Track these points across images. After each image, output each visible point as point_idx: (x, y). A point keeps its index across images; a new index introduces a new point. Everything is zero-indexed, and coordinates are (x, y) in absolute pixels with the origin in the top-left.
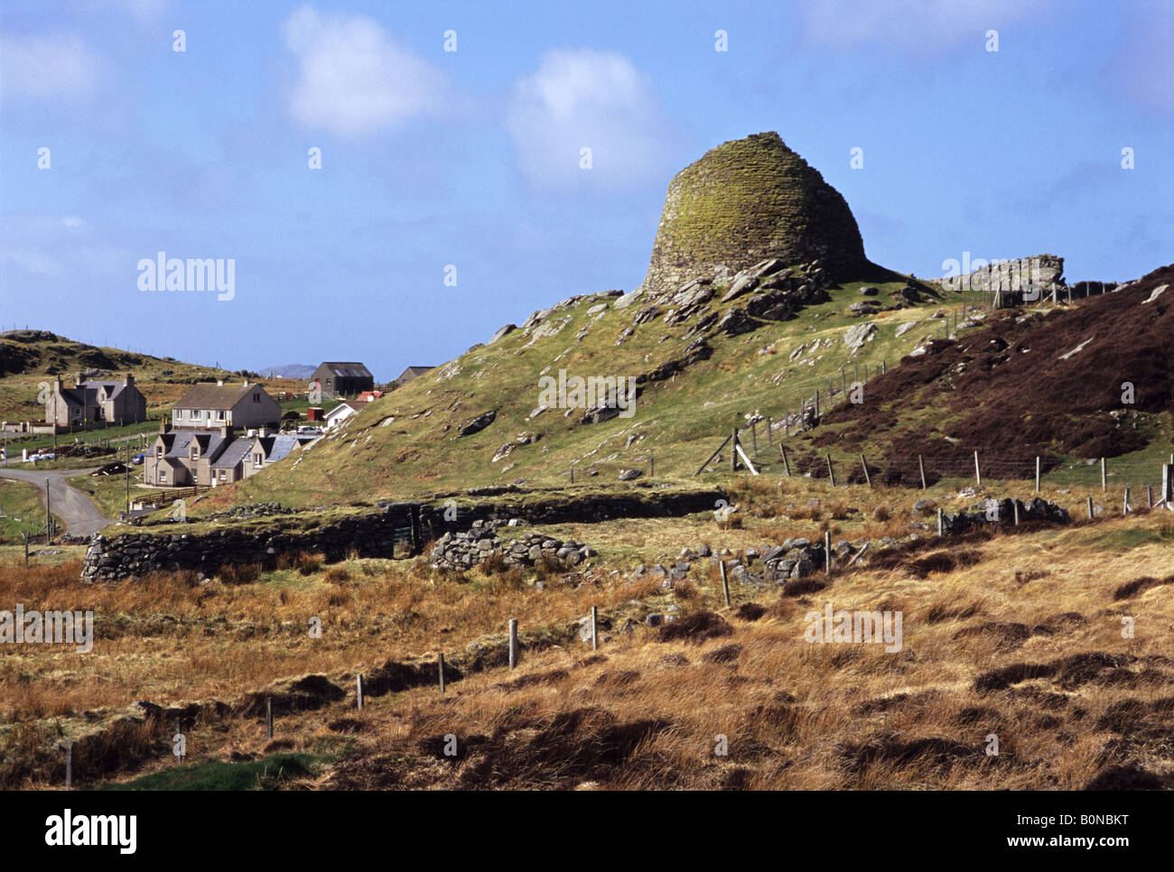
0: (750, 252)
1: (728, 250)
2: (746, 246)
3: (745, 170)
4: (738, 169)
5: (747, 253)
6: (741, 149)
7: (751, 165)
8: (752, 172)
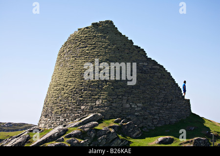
0: (82, 107)
1: (69, 106)
2: (80, 103)
3: (87, 48)
4: (83, 47)
5: (80, 108)
6: (86, 33)
7: (91, 44)
8: (91, 49)
